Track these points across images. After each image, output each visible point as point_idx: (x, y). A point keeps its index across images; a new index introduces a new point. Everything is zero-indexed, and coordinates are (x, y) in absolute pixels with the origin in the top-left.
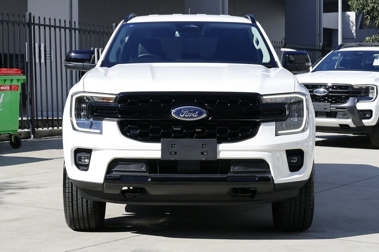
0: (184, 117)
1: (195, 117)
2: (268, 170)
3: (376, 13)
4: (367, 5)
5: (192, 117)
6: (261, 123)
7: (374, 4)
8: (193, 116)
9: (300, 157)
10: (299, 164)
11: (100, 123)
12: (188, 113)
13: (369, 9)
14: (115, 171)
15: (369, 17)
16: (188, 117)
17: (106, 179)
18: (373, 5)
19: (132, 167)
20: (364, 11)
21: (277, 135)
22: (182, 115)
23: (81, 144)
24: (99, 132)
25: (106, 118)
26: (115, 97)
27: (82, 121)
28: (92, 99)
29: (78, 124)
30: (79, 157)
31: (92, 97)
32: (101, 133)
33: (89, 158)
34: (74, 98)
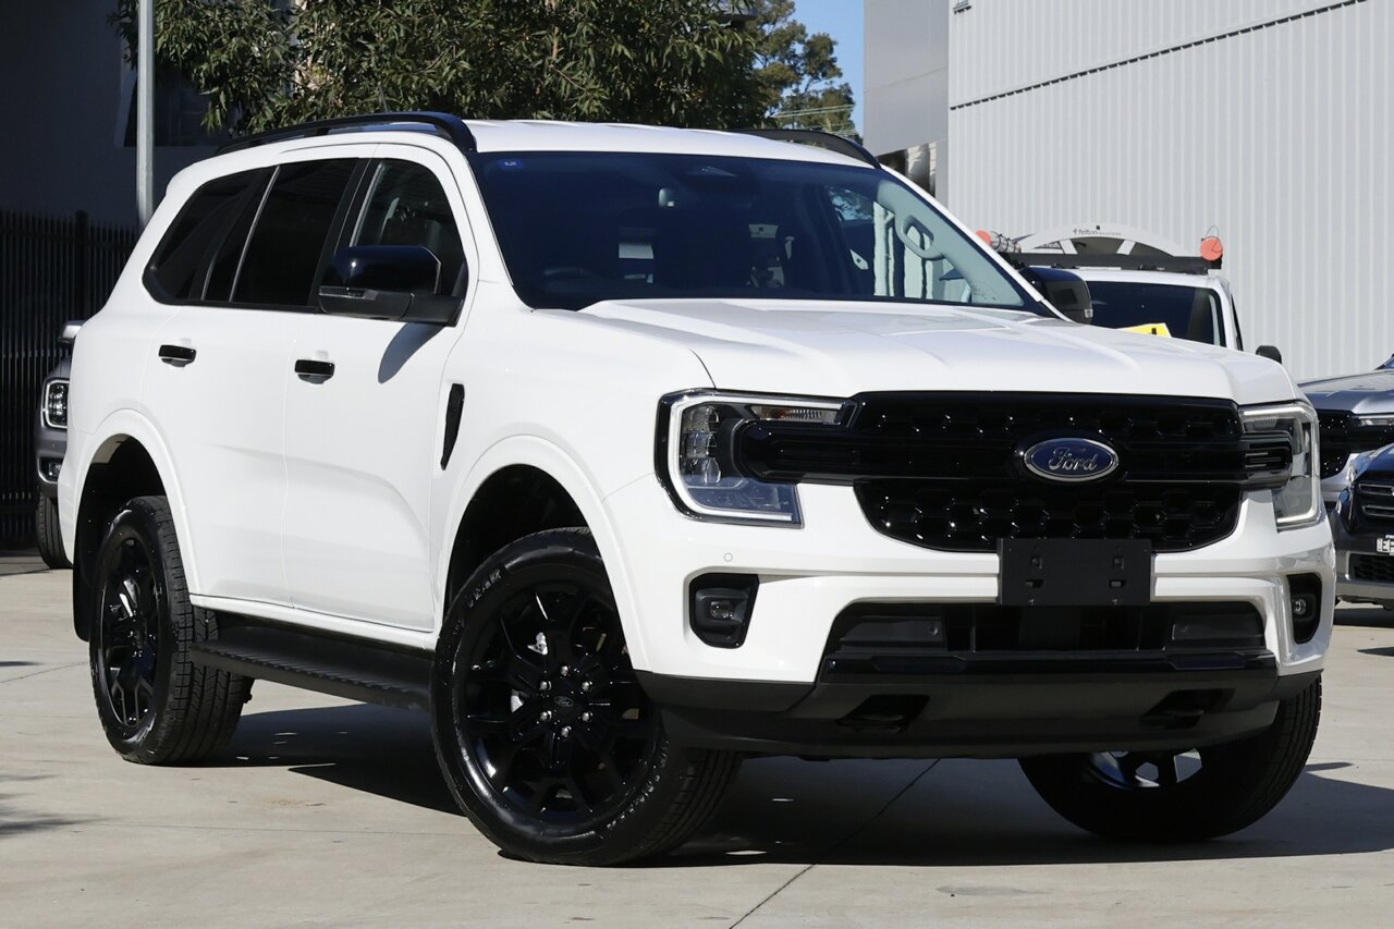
0: (1061, 471)
1: (1089, 471)
2: (1260, 636)
3: (255, 79)
4: (215, 41)
5: (1080, 471)
6: (1245, 493)
7: (247, 41)
8: (1085, 468)
9: (1313, 597)
10: (1311, 618)
11: (789, 491)
12: (1072, 457)
13: (224, 58)
14: (847, 643)
15: (222, 98)
16: (1072, 472)
17: (824, 669)
18: (244, 42)
19: (901, 631)
20: (204, 67)
21: (1281, 528)
22: (1054, 464)
23: (728, 557)
24: (788, 518)
25: (808, 475)
26: (838, 406)
27: (709, 484)
28: (749, 414)
29: (696, 494)
30: (707, 602)
31: (748, 407)
32: (797, 522)
33: (745, 603)
34: (677, 411)
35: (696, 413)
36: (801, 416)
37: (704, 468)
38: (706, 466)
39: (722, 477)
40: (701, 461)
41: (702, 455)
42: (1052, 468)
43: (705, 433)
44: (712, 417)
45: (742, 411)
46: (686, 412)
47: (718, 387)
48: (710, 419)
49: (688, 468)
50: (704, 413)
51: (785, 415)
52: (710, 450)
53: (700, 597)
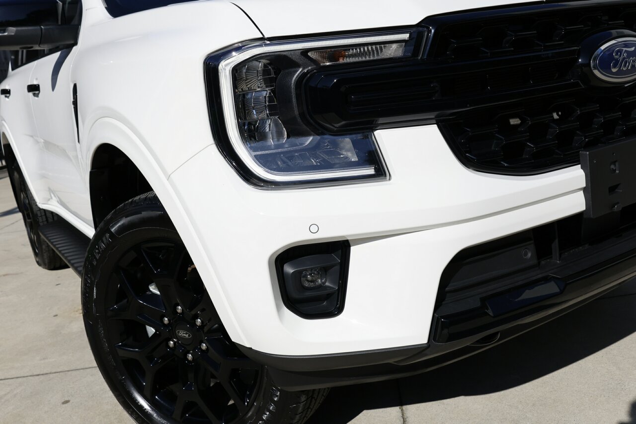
0: (620, 73)
11: (367, 141)
16: (628, 72)
22: (615, 67)
23: (314, 229)
24: (371, 171)
25: (381, 120)
26: (406, 36)
27: (277, 147)
28: (306, 60)
29: (262, 161)
30: (298, 275)
31: (305, 52)
32: (381, 173)
33: (337, 268)
34: (225, 68)
35: (248, 69)
36: (363, 54)
37: (267, 130)
38: (269, 126)
39: (288, 137)
40: (263, 121)
41: (263, 115)
42: (614, 70)
43: (261, 92)
44: (266, 71)
45: (296, 58)
46: (236, 71)
47: (266, 36)
48: (264, 75)
49: (250, 133)
50: (255, 69)
51: (344, 56)
52: (271, 108)
53: (289, 269)
